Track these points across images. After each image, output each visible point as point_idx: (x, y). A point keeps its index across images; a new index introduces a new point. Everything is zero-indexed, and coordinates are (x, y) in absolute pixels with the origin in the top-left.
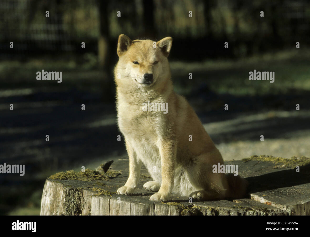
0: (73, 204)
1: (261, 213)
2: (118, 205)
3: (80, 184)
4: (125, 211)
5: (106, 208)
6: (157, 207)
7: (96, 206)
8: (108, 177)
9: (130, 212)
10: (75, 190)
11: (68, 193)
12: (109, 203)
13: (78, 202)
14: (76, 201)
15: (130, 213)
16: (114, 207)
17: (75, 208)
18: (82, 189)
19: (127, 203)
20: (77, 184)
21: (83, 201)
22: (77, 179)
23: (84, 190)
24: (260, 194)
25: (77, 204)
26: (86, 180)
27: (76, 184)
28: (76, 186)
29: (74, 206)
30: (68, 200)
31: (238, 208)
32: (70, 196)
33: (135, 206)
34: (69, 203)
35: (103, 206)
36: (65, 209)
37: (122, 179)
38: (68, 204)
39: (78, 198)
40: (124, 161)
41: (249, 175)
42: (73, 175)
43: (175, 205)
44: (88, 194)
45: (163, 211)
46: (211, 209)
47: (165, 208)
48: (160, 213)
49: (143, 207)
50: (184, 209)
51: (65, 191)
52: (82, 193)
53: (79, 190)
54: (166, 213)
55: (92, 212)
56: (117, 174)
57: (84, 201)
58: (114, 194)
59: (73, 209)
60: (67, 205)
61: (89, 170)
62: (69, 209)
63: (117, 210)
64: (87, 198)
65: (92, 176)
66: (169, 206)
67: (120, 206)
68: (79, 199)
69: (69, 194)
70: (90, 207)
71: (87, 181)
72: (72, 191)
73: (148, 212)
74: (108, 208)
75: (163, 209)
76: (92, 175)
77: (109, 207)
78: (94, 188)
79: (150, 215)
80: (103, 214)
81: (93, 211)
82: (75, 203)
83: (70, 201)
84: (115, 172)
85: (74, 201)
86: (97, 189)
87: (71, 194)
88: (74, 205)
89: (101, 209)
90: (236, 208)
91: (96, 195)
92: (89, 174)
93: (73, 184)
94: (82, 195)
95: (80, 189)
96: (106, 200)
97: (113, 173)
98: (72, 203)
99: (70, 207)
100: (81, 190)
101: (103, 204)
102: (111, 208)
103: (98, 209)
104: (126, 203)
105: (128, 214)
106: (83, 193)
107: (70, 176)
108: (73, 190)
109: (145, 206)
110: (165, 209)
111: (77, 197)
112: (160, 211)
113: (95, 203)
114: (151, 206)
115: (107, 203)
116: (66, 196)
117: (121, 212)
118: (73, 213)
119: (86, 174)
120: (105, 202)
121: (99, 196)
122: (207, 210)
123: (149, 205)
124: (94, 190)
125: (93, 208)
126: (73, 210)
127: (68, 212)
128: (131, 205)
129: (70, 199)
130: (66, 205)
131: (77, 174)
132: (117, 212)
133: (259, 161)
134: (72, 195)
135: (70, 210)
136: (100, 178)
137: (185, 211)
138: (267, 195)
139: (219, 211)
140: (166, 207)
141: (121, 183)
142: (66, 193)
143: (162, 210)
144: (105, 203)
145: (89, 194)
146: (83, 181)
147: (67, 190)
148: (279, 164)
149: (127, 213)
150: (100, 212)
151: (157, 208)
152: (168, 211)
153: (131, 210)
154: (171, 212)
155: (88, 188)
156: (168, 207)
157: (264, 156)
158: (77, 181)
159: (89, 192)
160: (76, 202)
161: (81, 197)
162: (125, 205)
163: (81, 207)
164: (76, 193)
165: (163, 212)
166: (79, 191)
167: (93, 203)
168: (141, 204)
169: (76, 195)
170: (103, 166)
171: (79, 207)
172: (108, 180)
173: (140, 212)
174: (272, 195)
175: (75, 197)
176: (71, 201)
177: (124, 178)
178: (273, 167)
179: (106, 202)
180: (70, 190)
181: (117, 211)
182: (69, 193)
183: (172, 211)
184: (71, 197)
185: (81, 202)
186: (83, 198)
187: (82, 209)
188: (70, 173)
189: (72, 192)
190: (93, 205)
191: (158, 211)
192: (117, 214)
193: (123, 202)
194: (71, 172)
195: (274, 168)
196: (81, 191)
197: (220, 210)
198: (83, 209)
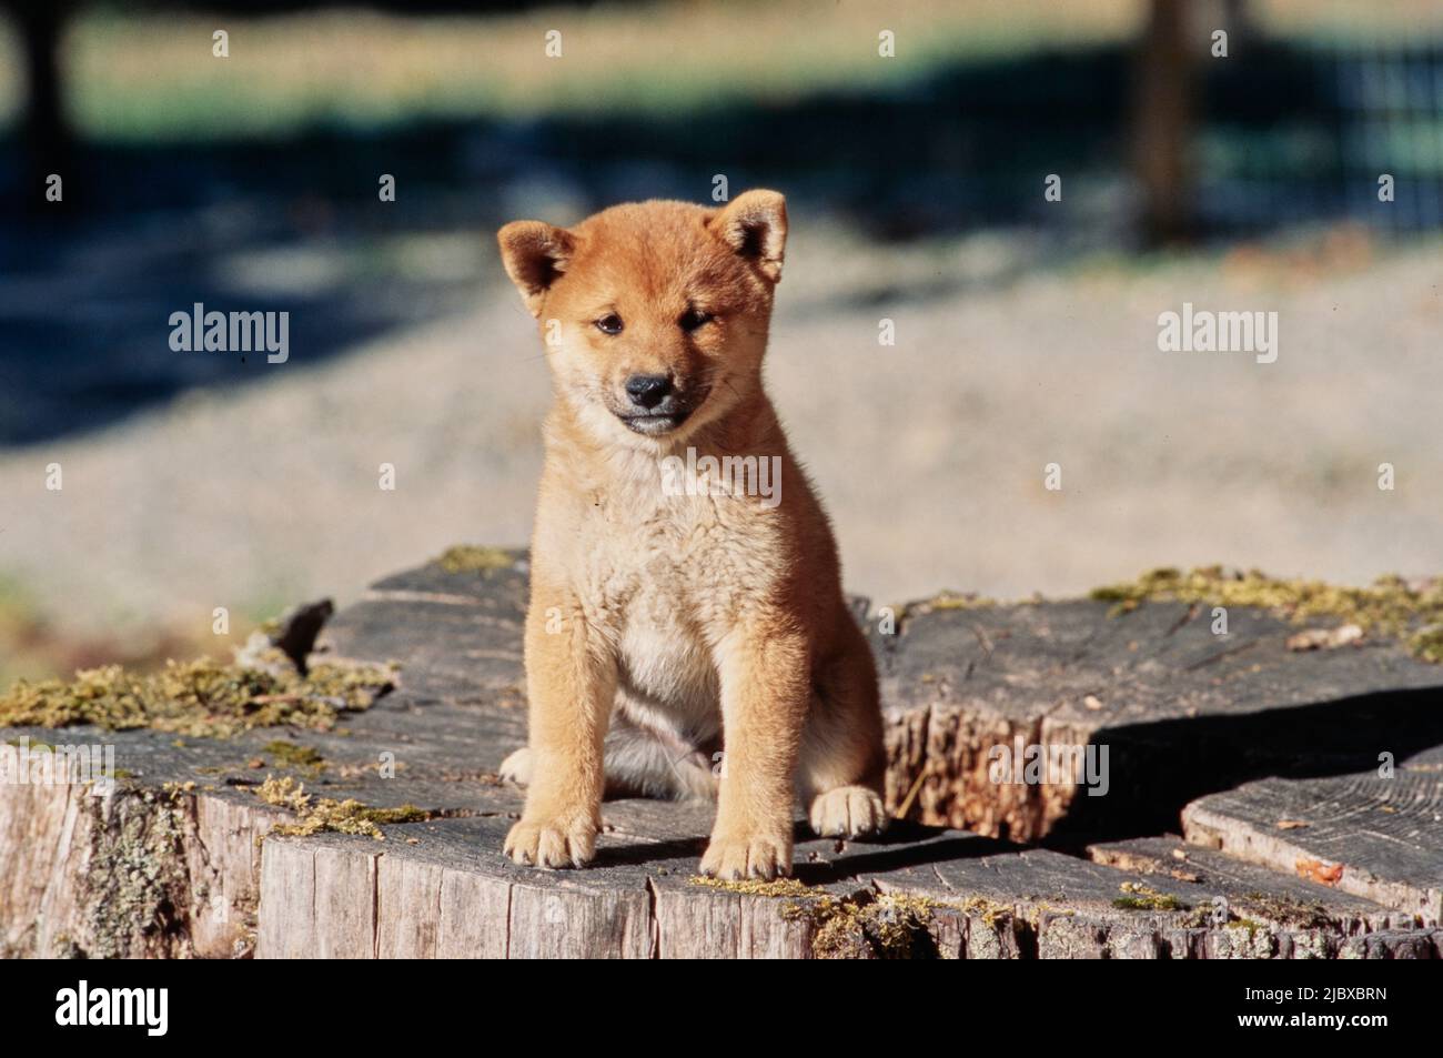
0: (138, 878)
1: (1297, 940)
2: (428, 894)
3: (176, 758)
4: (477, 933)
5: (352, 912)
6: (670, 902)
7: (289, 899)
8: (328, 704)
9: (509, 938)
10: (149, 797)
11: (106, 817)
12: (371, 879)
13: (171, 869)
14: (159, 860)
15: (508, 943)
16: (402, 904)
17: (151, 906)
18: (193, 788)
19: (489, 882)
20: (157, 757)
21: (201, 863)
22: (145, 723)
23: (209, 794)
24: (1257, 816)
25: (164, 880)
26: (203, 730)
27: (150, 757)
28: (153, 772)
29: (143, 895)
30: (107, 856)
31: (1149, 908)
32: (120, 834)
33: (536, 903)
34: (115, 876)
35: (333, 901)
36: (90, 909)
37: (407, 717)
38: (108, 881)
39: (170, 844)
40: (400, 604)
41: (1158, 690)
42: (120, 696)
43: (777, 895)
44: (231, 820)
45: (708, 931)
46: (996, 913)
47: (716, 915)
48: (690, 944)
49: (586, 905)
50: (830, 917)
51: (90, 802)
52: (195, 814)
53: (178, 796)
54: (723, 941)
55: (268, 933)
56: (374, 686)
57: (206, 863)
58: (391, 821)
59: (142, 910)
60: (103, 886)
61: (215, 668)
62: (114, 909)
63: (425, 926)
64: (229, 848)
65: (234, 705)
66: (743, 902)
67: (442, 899)
68: (179, 849)
69: (115, 821)
70: (246, 901)
71: (208, 732)
72: (136, 801)
73: (617, 934)
74: (364, 913)
75: (708, 919)
76: (235, 697)
77: (371, 906)
78: (268, 784)
79: (629, 954)
80: (335, 944)
81: (273, 931)
82: (151, 873)
83: (120, 860)
84: (360, 672)
85: (142, 863)
86: (288, 793)
87: (127, 819)
88: (144, 888)
89: (321, 914)
90: (1141, 908)
91: (292, 834)
92: (218, 689)
93: (131, 754)
94: (196, 829)
95: (180, 789)
96: (356, 865)
97: (351, 678)
98: (135, 875)
99: (123, 900)
100: (189, 799)
101: (332, 888)
102: (383, 911)
103: (301, 917)
104: (485, 884)
105: (495, 952)
106: (201, 817)
107: (103, 707)
108: (141, 796)
109: (597, 902)
110: (717, 919)
111: (165, 838)
112: (688, 932)
113: (286, 881)
114: (635, 902)
115: (361, 885)
116: (97, 831)
117: (452, 936)
118: (137, 932)
119: (197, 693)
120: (350, 873)
121: (307, 836)
122: (968, 920)
123: (621, 893)
124: (272, 798)
125: (274, 913)
126: (140, 919)
127: (105, 926)
128: (513, 895)
129: (120, 854)
130: (95, 885)
131: (146, 694)
132: (421, 938)
133: (1192, 606)
134: (130, 825)
135: (121, 917)
136: (284, 713)
137: (840, 930)
138: (1301, 822)
139: (1042, 926)
140: (725, 907)
141: (410, 742)
142: (98, 815)
143: (698, 922)
144: (348, 880)
145: (240, 820)
146: (184, 732)
147: (100, 799)
148: (1313, 621)
149: (486, 941)
150: (314, 933)
151: (671, 915)
152: (733, 927)
153: (512, 928)
154: (756, 936)
155: (232, 782)
156: (734, 906)
157: (1216, 573)
158: (152, 736)
159: (240, 808)
160: (157, 868)
161: (186, 842)
162: (477, 893)
163: (187, 896)
164: (155, 813)
165: (709, 939)
166: (174, 806)
167: (270, 882)
168: (571, 892)
169: (157, 828)
170: (278, 635)
171: (172, 900)
172: (331, 729)
173: (566, 937)
174: (1331, 824)
175: (148, 836)
176: (125, 862)
177: (419, 711)
178: (1285, 640)
179: (354, 875)
180: (119, 796)
181: (426, 933)
182: (115, 815)
183: (759, 930)
184: (124, 836)
185: (187, 872)
186: (203, 846)
187: (193, 913)
188: (101, 688)
189: (131, 808)
190: (274, 892)
191: (677, 932)
192: (425, 948)
193: (465, 876)
194: (104, 675)
195: (1297, 650)
196: (191, 804)
197: (1049, 920)
198: (198, 914)
